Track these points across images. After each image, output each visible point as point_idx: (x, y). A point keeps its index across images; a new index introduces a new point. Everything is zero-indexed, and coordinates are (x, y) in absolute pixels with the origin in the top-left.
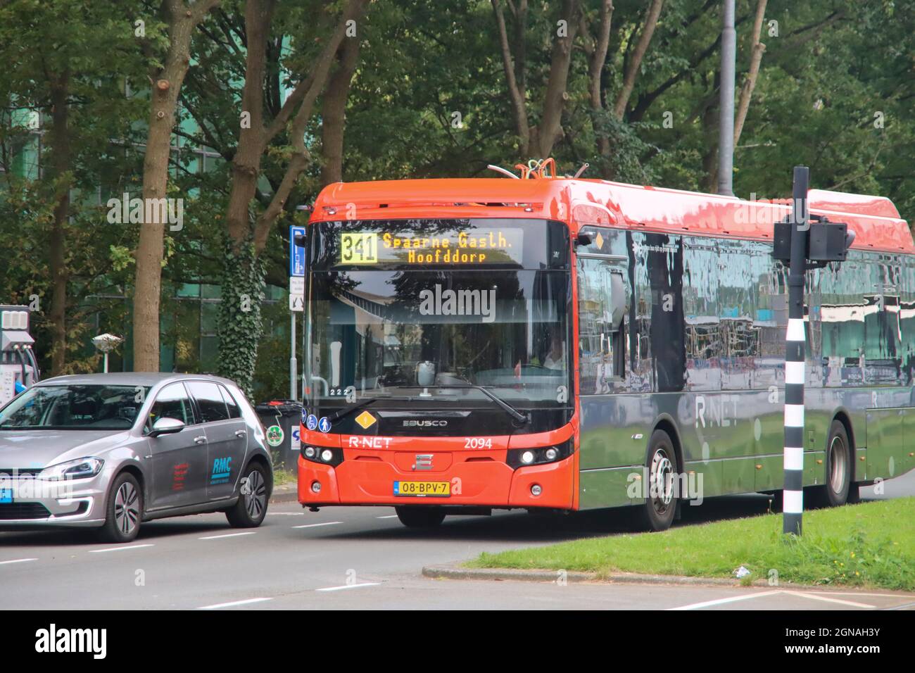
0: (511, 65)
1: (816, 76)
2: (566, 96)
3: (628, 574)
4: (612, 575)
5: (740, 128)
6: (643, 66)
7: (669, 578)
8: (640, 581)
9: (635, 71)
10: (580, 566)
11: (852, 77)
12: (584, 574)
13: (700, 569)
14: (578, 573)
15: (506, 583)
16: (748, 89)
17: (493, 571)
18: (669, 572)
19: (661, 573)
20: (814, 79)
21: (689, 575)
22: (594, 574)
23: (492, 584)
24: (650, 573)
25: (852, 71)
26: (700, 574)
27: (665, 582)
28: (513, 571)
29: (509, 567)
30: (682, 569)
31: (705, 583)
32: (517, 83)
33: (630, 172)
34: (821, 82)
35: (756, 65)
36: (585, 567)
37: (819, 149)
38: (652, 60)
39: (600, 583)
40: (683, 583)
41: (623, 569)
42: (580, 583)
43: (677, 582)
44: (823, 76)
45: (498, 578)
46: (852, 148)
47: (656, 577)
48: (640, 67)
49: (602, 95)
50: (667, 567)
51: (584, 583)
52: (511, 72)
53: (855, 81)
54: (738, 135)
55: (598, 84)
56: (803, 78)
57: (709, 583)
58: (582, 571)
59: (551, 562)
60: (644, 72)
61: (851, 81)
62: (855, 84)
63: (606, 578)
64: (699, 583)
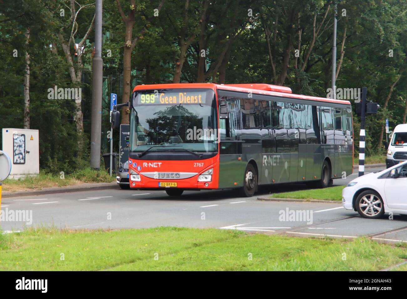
0: (271, 57)
1: (358, 60)
2: (288, 66)
3: (315, 200)
4: (311, 200)
5: (337, 75)
6: (309, 58)
7: (327, 201)
8: (319, 202)
9: (307, 59)
10: (302, 198)
11: (368, 61)
12: (303, 200)
13: (335, 199)
14: (301, 200)
15: (281, 202)
16: (340, 64)
17: (277, 199)
18: (327, 200)
19: (324, 200)
20: (357, 61)
21: (332, 200)
22: (306, 200)
23: (277, 202)
24: (321, 200)
25: (367, 58)
26: (335, 200)
27: (326, 202)
28: (283, 199)
29: (282, 198)
30: (330, 198)
31: (337, 202)
32: (273, 62)
33: (306, 88)
34: (359, 62)
35: (342, 57)
36: (303, 198)
37: (359, 81)
38: (312, 56)
39: (307, 202)
40: (331, 202)
41: (314, 199)
42: (302, 202)
43: (329, 202)
44: (359, 60)
45: (279, 200)
46: (368, 81)
47: (323, 201)
48: (309, 57)
49: (298, 66)
50: (326, 198)
51: (303, 202)
52: (271, 59)
53: (369, 62)
54: (337, 77)
55: (296, 62)
56: (354, 61)
57: (338, 202)
58: (302, 199)
59: (293, 196)
60: (310, 59)
61: (367, 61)
62: (368, 62)
63: (309, 201)
64: (335, 202)
